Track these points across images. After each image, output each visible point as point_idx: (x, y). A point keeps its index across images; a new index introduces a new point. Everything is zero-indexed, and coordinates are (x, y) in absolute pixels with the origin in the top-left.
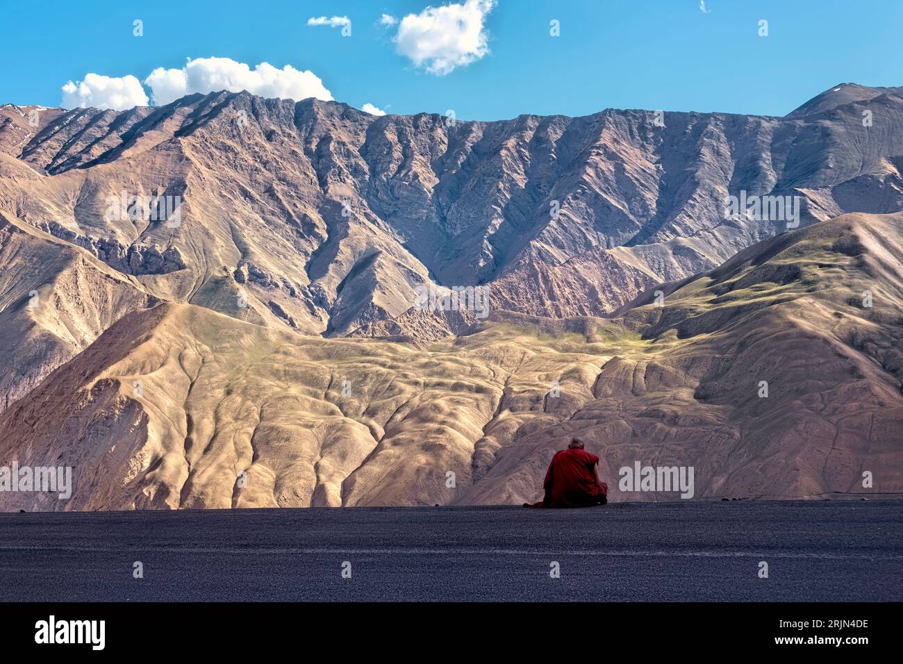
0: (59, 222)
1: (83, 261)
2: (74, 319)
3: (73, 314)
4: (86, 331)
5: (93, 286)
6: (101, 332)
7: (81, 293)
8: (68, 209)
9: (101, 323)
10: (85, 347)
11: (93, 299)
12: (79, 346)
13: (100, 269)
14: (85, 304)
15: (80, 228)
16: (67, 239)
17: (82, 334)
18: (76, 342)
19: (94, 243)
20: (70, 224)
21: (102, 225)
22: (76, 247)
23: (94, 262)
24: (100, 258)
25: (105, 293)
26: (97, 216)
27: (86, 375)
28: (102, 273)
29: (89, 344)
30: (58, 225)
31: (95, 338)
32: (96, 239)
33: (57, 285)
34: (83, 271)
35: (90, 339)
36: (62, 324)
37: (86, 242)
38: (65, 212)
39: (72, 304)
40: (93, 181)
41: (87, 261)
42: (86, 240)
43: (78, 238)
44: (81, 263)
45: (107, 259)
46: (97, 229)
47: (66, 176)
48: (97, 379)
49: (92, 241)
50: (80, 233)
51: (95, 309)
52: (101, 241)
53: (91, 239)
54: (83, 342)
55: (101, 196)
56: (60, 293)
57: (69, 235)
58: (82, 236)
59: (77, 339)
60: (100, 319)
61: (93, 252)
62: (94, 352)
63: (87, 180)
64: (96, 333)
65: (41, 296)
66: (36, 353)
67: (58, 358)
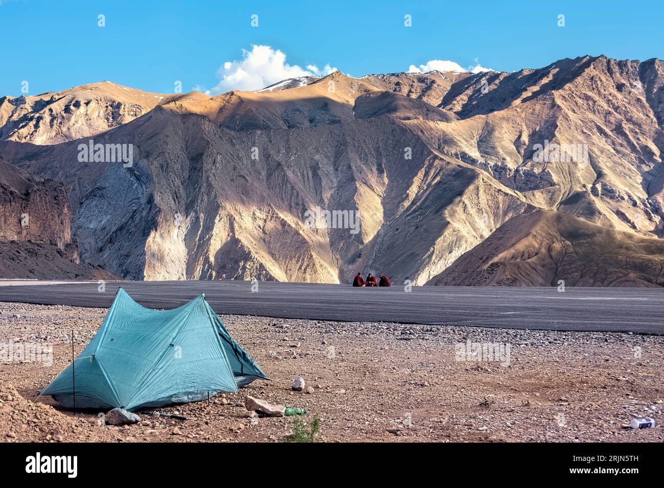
0: (467, 152)
1: (483, 179)
2: (475, 220)
3: (475, 217)
4: (484, 229)
5: (489, 197)
6: (494, 230)
7: (481, 202)
8: (473, 143)
9: (495, 223)
10: (483, 240)
11: (489, 206)
12: (479, 239)
13: (494, 186)
14: (484, 210)
15: (482, 156)
16: (472, 164)
17: (481, 231)
18: (477, 236)
19: (491, 167)
20: (475, 153)
21: (496, 154)
22: (478, 170)
23: (491, 180)
24: (495, 177)
25: (498, 202)
26: (493, 148)
27: (484, 259)
28: (496, 188)
29: (486, 238)
30: (466, 154)
31: (490, 234)
32: (492, 164)
33: (465, 196)
34: (483, 187)
35: (487, 234)
36: (467, 223)
37: (485, 166)
38: (471, 145)
39: (474, 210)
40: (491, 123)
41: (486, 179)
42: (485, 165)
43: (480, 164)
44: (481, 181)
45: (499, 178)
46: (493, 157)
47: (472, 120)
48: (491, 262)
49: (489, 166)
50: (481, 160)
51: (490, 213)
52: (496, 165)
53: (489, 164)
54: (481, 237)
55: (496, 134)
56: (467, 202)
57: (473, 161)
58: (482, 162)
59: (477, 234)
60: (494, 221)
61: (489, 173)
62: (489, 243)
63: (486, 122)
64: (491, 230)
65: (454, 203)
66: (449, 243)
67: (464, 246)
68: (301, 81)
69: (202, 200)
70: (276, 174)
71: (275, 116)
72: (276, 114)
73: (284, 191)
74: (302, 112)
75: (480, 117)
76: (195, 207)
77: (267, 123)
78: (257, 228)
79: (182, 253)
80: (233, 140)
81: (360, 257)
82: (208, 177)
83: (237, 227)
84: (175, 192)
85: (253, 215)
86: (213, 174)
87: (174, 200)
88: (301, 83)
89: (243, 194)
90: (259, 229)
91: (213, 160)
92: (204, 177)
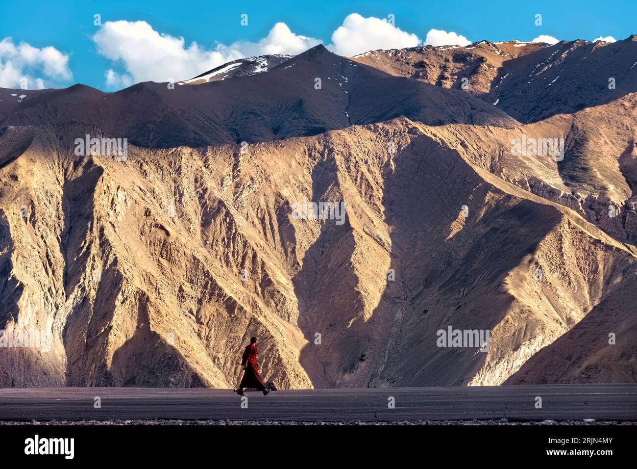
0: (541, 178)
1: (569, 224)
2: (558, 292)
3: (557, 287)
4: (573, 307)
5: (580, 254)
6: (590, 308)
7: (567, 262)
8: (551, 162)
9: (591, 297)
10: (571, 326)
11: (581, 269)
12: (564, 325)
13: (588, 233)
14: (572, 275)
15: (566, 184)
16: (550, 198)
17: (568, 311)
18: (561, 321)
19: (582, 202)
20: (554, 180)
21: (592, 179)
22: (560, 207)
23: (583, 224)
24: (589, 220)
25: (595, 262)
26: (585, 170)
27: (573, 360)
28: (591, 238)
29: (576, 323)
30: (540, 181)
31: (583, 316)
32: (583, 196)
33: (539, 253)
34: (569, 236)
35: (578, 316)
36: (544, 298)
37: (571, 201)
38: (548, 165)
39: (556, 276)
40: (580, 126)
41: (573, 223)
42: (572, 198)
43: (563, 196)
44: (566, 226)
45: (597, 220)
46: (585, 186)
47: (548, 122)
48: (585, 364)
49: (580, 200)
50: (565, 191)
51: (582, 280)
52: (590, 199)
53: (578, 197)
54: (569, 321)
55: (591, 145)
56: (542, 262)
57: (552, 193)
58: (567, 193)
59: (562, 317)
60: (590, 293)
61: (579, 212)
62: (582, 331)
63: (573, 126)
64: (585, 310)
65: (520, 265)
66: (514, 333)
67: (539, 338)
68: (258, 64)
69: (93, 268)
70: (218, 222)
71: (215, 122)
72: (216, 119)
73: (232, 249)
74: (260, 115)
75: (561, 117)
76: (82, 280)
77: (200, 136)
78: (187, 313)
79: (60, 358)
80: (144, 164)
81: (362, 360)
82: (102, 229)
83: (152, 313)
84: (47, 256)
85: (180, 291)
86: (110, 222)
87: (46, 270)
88: (257, 67)
89: (162, 257)
90: (190, 315)
91: (110, 200)
92: (94, 229)
